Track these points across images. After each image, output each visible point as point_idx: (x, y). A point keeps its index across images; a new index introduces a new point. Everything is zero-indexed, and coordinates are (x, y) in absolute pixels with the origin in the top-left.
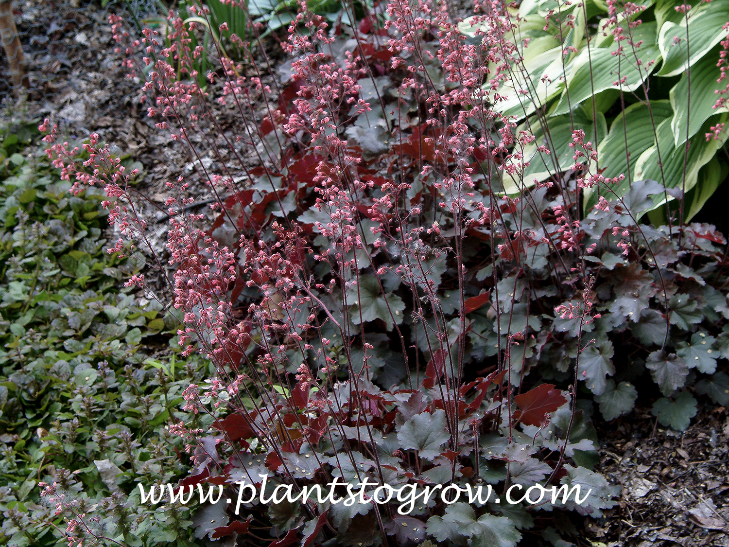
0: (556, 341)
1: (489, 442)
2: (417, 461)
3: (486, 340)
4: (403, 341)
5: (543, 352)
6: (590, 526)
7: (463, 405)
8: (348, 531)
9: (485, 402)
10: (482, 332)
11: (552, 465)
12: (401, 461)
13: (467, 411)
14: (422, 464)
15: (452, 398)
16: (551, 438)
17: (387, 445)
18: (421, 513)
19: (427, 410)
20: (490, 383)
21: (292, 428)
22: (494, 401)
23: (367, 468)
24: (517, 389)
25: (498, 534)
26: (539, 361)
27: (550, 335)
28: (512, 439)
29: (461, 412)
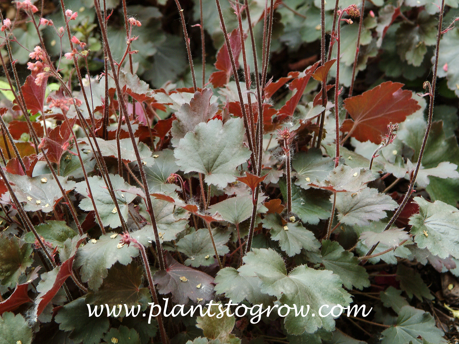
0: (406, 21)
1: (307, 165)
2: (202, 190)
3: (303, 19)
4: (183, 17)
5: (386, 37)
6: (451, 287)
7: (270, 111)
8: (102, 287)
9: (301, 108)
10: (298, 7)
11: (398, 200)
12: (179, 189)
13: (275, 120)
14: (210, 194)
15: (254, 100)
16: (396, 161)
17: (159, 166)
18: (207, 264)
19: (218, 117)
20: (310, 79)
21: (20, 141)
22: (315, 105)
23: (130, 198)
24: (347, 90)
25: (318, 295)
26: (380, 50)
27: (397, 11)
28: (338, 161)
29: (267, 120)
